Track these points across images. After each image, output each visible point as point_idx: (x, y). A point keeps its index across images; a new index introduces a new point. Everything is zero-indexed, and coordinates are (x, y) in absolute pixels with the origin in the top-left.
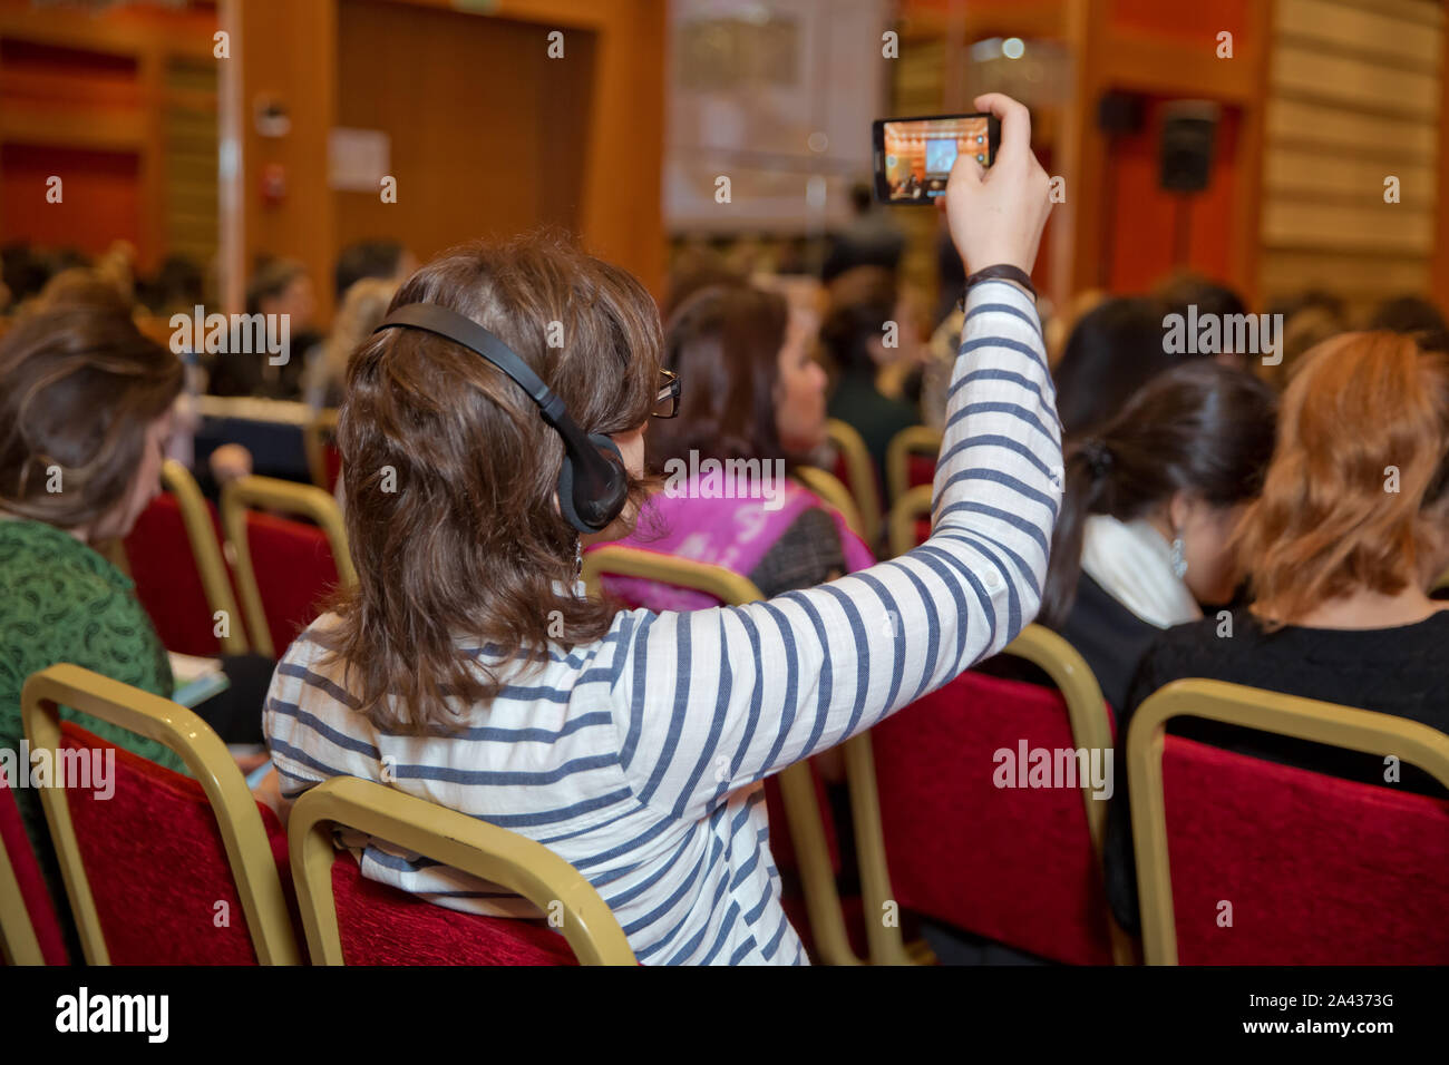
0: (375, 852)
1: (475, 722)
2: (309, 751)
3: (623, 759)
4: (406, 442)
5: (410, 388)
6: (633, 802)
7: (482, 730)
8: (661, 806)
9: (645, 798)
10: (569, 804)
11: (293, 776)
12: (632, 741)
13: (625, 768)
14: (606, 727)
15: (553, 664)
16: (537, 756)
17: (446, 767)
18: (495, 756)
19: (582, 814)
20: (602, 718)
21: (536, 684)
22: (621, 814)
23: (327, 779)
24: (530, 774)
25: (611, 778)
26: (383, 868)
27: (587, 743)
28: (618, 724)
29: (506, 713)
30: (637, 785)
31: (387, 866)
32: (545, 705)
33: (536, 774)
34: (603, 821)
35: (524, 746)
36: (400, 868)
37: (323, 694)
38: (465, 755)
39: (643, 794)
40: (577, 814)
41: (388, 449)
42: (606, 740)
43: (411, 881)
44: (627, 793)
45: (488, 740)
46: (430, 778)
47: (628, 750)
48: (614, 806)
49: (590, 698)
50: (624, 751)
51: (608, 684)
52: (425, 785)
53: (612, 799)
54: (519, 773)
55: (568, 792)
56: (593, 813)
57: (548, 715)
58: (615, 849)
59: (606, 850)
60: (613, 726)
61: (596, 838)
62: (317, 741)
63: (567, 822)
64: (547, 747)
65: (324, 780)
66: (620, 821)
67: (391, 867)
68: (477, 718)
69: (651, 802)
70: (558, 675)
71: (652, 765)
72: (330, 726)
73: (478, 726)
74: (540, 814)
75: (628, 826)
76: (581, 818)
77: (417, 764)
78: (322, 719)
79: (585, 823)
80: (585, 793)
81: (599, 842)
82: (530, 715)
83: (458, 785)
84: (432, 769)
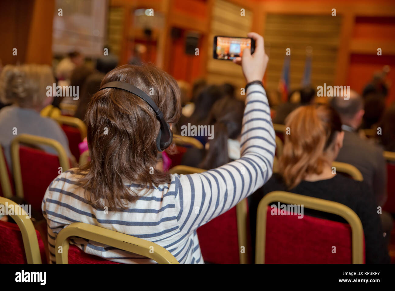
0: (91, 245)
1: (130, 207)
2: (65, 215)
3: (178, 218)
4: (117, 123)
5: (120, 107)
6: (178, 230)
7: (133, 209)
8: (185, 231)
9: (181, 229)
10: (161, 231)
11: (57, 222)
12: (181, 213)
13: (178, 220)
14: (173, 209)
15: (155, 190)
16: (152, 217)
17: (120, 220)
18: (138, 217)
19: (164, 233)
20: (172, 206)
21: (150, 196)
22: (174, 233)
23: (71, 223)
24: (151, 222)
25: (174, 223)
26: (95, 250)
27: (167, 213)
28: (177, 208)
29: (141, 204)
30: (180, 225)
31: (96, 250)
32: (154, 202)
33: (153, 223)
34: (169, 236)
35: (148, 214)
36: (102, 250)
37: (71, 197)
38: (127, 217)
39: (181, 228)
40: (163, 234)
41: (112, 124)
42: (173, 213)
43: (105, 254)
44: (177, 227)
45: (136, 212)
46: (114, 223)
47: (180, 215)
48: (174, 231)
49: (168, 200)
50: (178, 215)
51: (174, 196)
52: (112, 226)
53: (173, 229)
54: (147, 222)
55: (161, 228)
56: (167, 234)
57: (155, 205)
58: (171, 244)
59: (169, 244)
60: (175, 208)
61: (166, 241)
62: (69, 212)
63: (160, 236)
64: (156, 214)
65: (70, 223)
66: (174, 236)
67: (98, 250)
68: (131, 206)
69: (182, 230)
70: (157, 193)
71: (184, 219)
72: (75, 207)
73: (131, 208)
74: (152, 234)
75: (175, 237)
76: (164, 235)
77: (109, 219)
78: (72, 205)
79: (165, 236)
80: (165, 228)
81: (167, 242)
82: (149, 205)
83: (125, 226)
84: (115, 221)
